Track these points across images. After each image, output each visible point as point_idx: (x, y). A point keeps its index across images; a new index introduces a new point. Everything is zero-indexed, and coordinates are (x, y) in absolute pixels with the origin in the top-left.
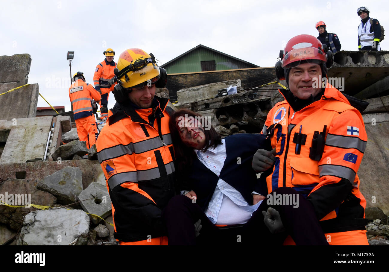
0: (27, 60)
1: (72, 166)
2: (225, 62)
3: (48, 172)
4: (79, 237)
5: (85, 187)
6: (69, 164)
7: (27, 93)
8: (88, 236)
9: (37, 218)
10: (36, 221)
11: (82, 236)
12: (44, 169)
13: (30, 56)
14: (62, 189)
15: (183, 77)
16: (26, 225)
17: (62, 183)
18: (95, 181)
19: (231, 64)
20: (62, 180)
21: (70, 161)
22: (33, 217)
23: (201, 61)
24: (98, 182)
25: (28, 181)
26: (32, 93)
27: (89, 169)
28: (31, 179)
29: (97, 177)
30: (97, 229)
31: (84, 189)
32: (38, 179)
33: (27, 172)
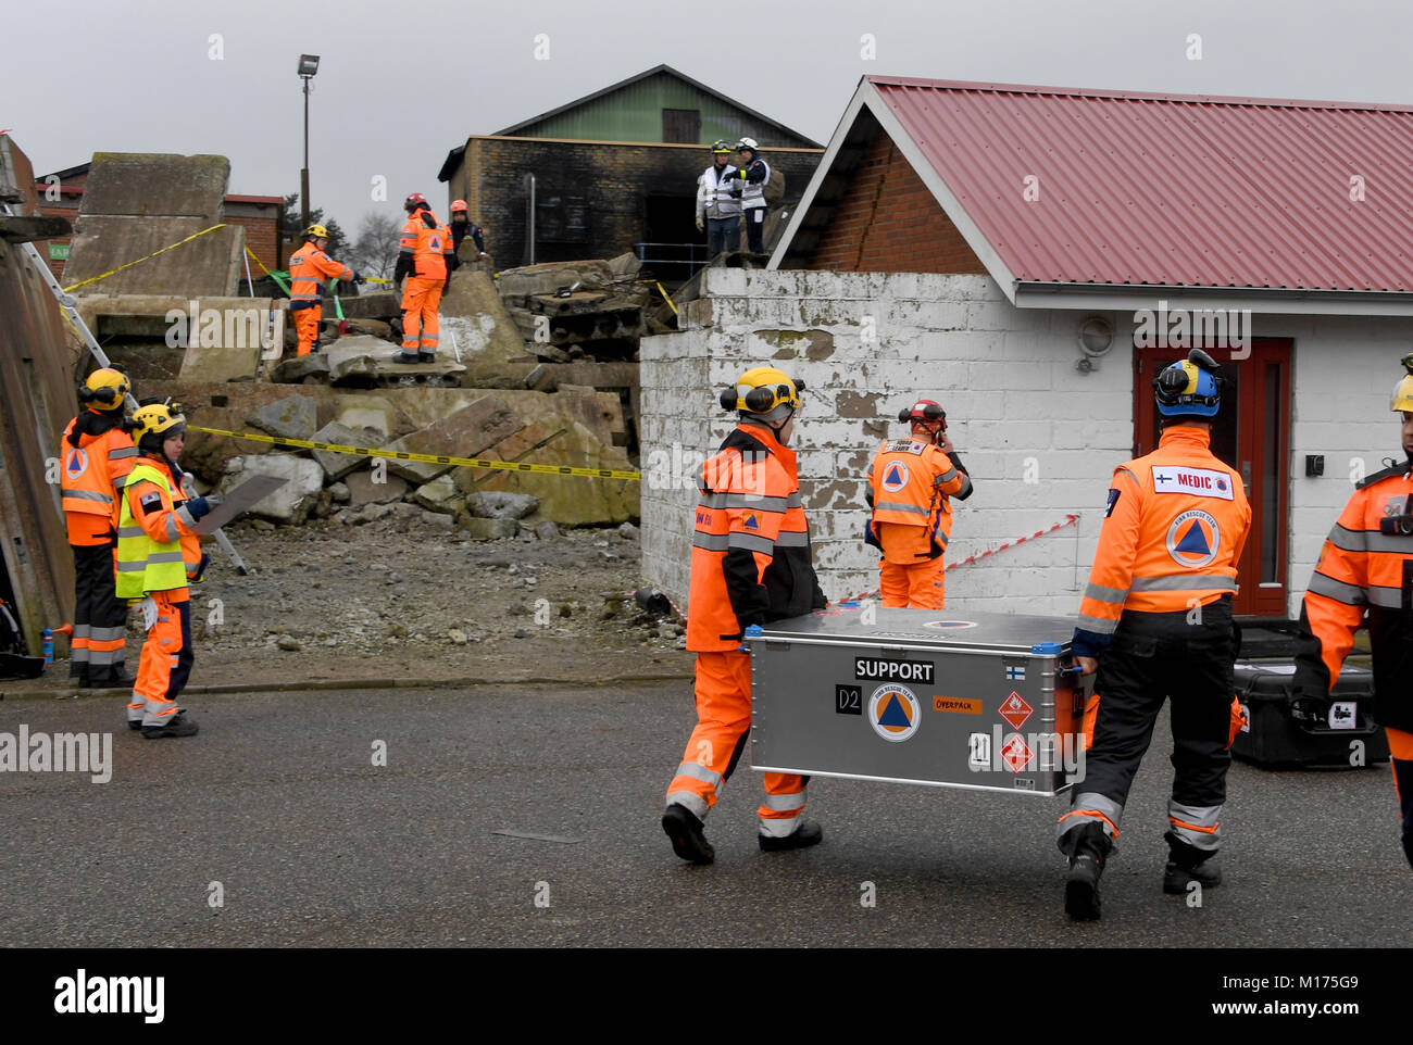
0: (222, 172)
1: (302, 394)
2: (724, 119)
3: (264, 401)
4: (306, 496)
5: (319, 428)
6: (298, 391)
7: (223, 244)
8: (319, 497)
9: (247, 465)
10: (244, 469)
11: (311, 495)
12: (258, 394)
13: (228, 161)
14: (283, 427)
15: (605, 152)
16: (230, 474)
17: (285, 419)
18: (336, 420)
19: (739, 122)
20: (284, 414)
21: (300, 386)
22: (240, 463)
23: (663, 106)
24: (341, 422)
25: (231, 411)
26: (232, 244)
27: (328, 401)
28: (236, 408)
29: (340, 414)
30: (333, 488)
31: (318, 430)
32: (247, 410)
33: (230, 398)
